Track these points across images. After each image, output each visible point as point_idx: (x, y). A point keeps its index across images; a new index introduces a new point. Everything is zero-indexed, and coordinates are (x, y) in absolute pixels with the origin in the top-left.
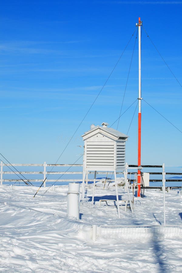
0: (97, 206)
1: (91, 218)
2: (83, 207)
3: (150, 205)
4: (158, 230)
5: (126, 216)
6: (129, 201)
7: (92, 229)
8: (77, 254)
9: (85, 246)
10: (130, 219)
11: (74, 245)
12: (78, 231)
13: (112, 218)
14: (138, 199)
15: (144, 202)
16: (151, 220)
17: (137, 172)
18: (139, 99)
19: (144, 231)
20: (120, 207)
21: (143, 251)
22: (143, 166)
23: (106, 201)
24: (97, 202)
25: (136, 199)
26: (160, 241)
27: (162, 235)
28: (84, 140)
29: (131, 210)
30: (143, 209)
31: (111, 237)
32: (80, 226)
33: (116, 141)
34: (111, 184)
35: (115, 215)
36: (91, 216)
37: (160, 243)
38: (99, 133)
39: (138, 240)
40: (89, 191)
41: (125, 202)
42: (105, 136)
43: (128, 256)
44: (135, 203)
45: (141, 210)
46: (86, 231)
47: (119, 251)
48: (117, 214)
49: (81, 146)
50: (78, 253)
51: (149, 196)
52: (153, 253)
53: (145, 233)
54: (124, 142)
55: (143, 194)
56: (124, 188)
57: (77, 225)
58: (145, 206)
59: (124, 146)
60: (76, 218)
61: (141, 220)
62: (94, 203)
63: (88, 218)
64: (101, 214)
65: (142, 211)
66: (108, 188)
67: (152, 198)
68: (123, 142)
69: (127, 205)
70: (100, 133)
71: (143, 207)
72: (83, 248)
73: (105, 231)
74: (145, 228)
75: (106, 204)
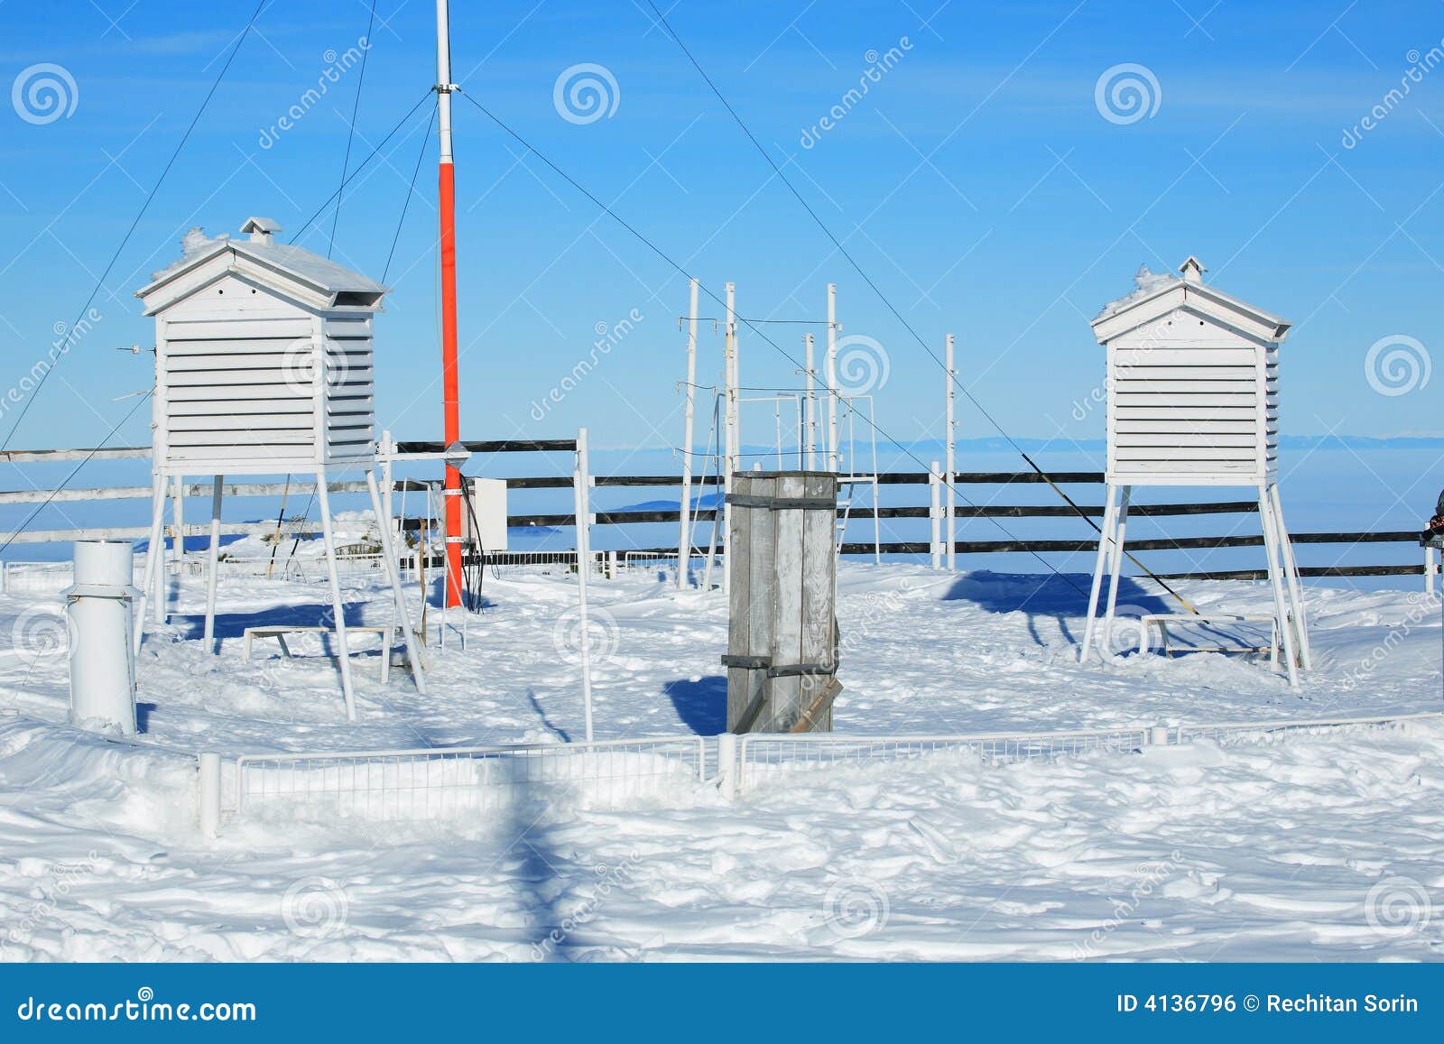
0: (231, 661)
1: (198, 726)
2: (158, 668)
3: (514, 647)
4: (549, 770)
5: (388, 707)
6: (401, 629)
7: (196, 775)
8: (118, 913)
9: (164, 867)
10: (405, 726)
11: (103, 865)
12: (121, 789)
13: (312, 721)
14: (448, 619)
15: (483, 634)
16: (516, 723)
17: (443, 477)
18: (440, 91)
19: (475, 779)
20: (355, 661)
21: (472, 878)
22: (472, 448)
23: (279, 635)
24: (233, 640)
25: (438, 617)
26: (555, 827)
27: (568, 793)
28: (153, 314)
29: (413, 679)
30: (474, 671)
31: (301, 813)
32: (130, 766)
33: (322, 314)
34: (309, 549)
35: (330, 703)
36: (200, 712)
37: (555, 838)
38: (229, 273)
39: (443, 827)
40: (190, 589)
41: (381, 634)
42: (263, 288)
43: (391, 909)
44: (432, 637)
45: (467, 675)
46: (167, 789)
47: (343, 884)
48: (337, 701)
49: (136, 348)
50: (127, 907)
51: (509, 604)
52: (525, 890)
53: (479, 785)
54: (363, 320)
55: (474, 589)
56: (375, 566)
57: (114, 761)
58: (488, 654)
59: (365, 338)
60: (119, 727)
61: (468, 728)
62: (217, 649)
63: (183, 727)
64: (252, 701)
65: (470, 681)
66: (291, 569)
67: (526, 612)
68: (361, 318)
69: (393, 650)
70: (235, 275)
71: (478, 656)
72: (154, 877)
73: (269, 786)
74: (479, 761)
75: (280, 652)
